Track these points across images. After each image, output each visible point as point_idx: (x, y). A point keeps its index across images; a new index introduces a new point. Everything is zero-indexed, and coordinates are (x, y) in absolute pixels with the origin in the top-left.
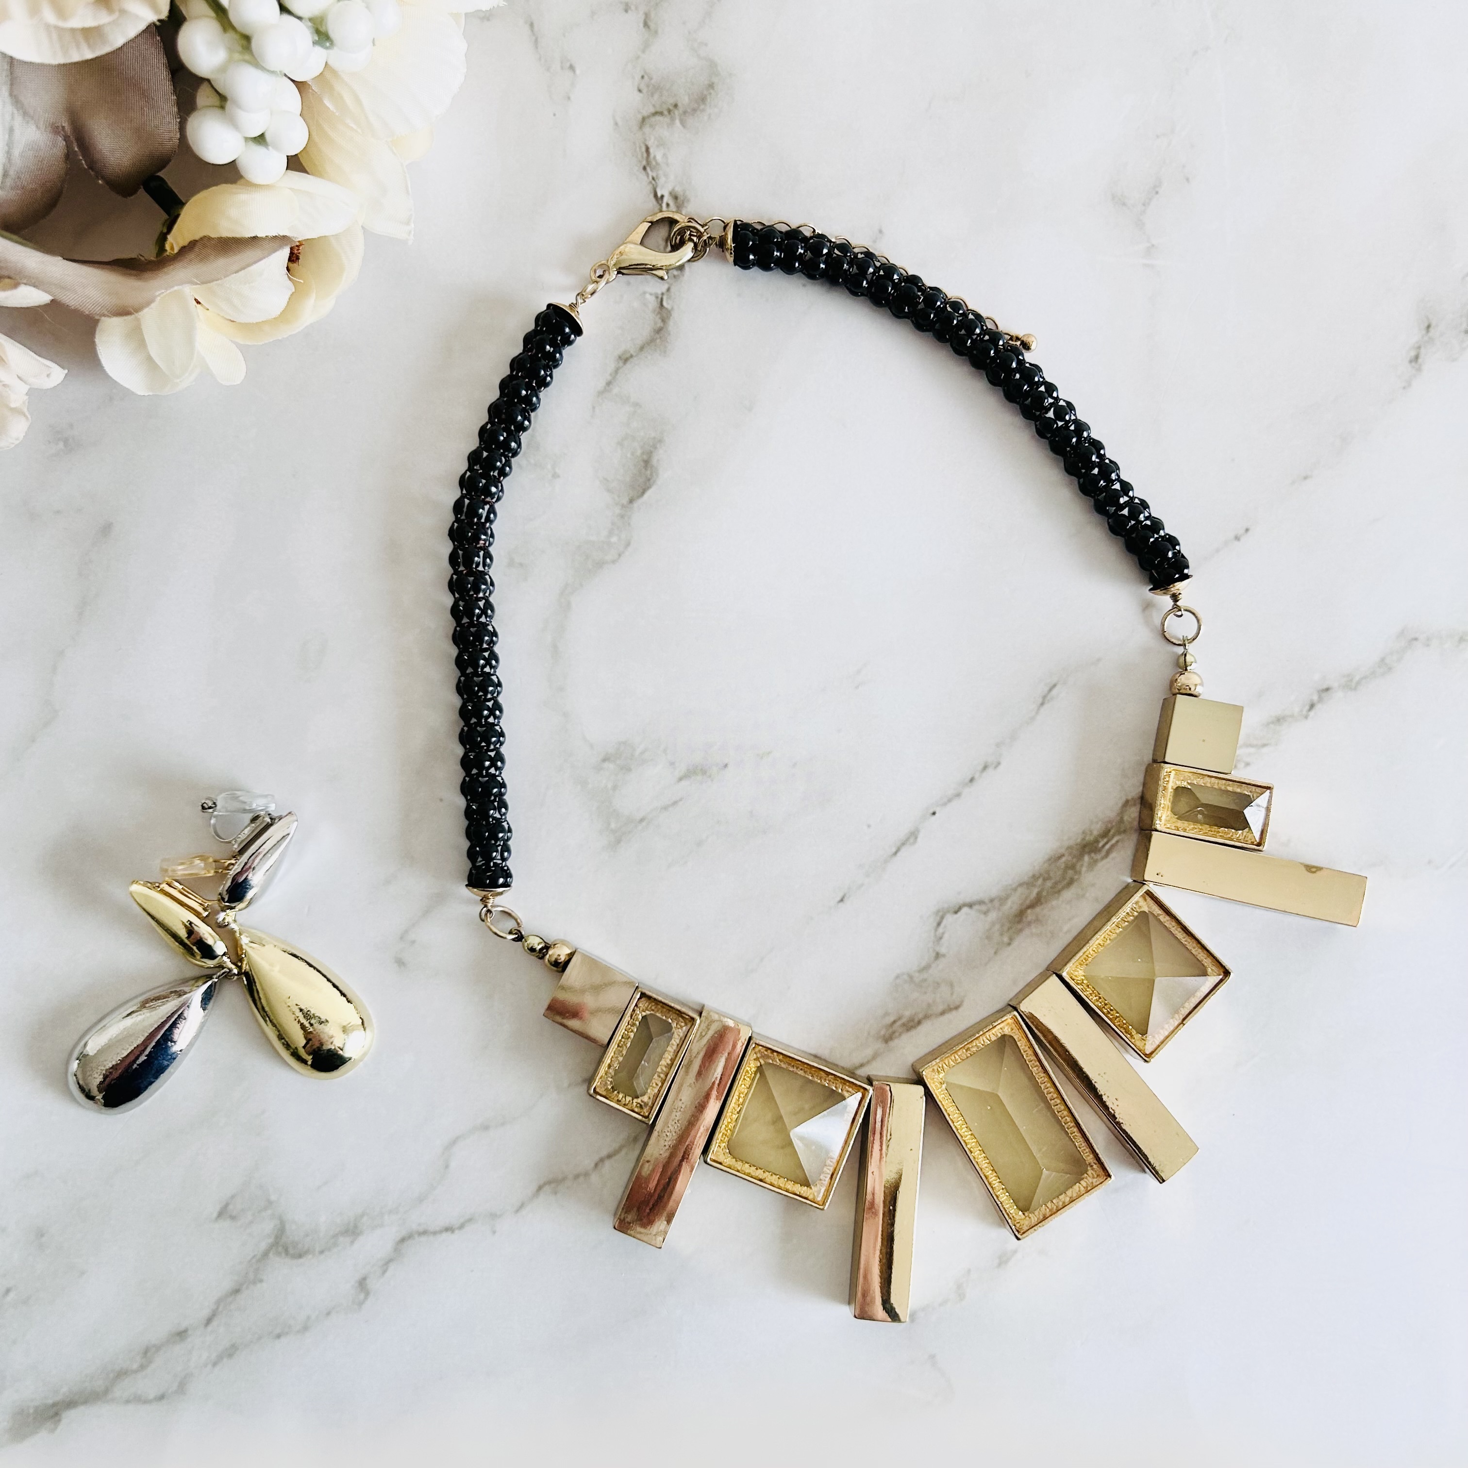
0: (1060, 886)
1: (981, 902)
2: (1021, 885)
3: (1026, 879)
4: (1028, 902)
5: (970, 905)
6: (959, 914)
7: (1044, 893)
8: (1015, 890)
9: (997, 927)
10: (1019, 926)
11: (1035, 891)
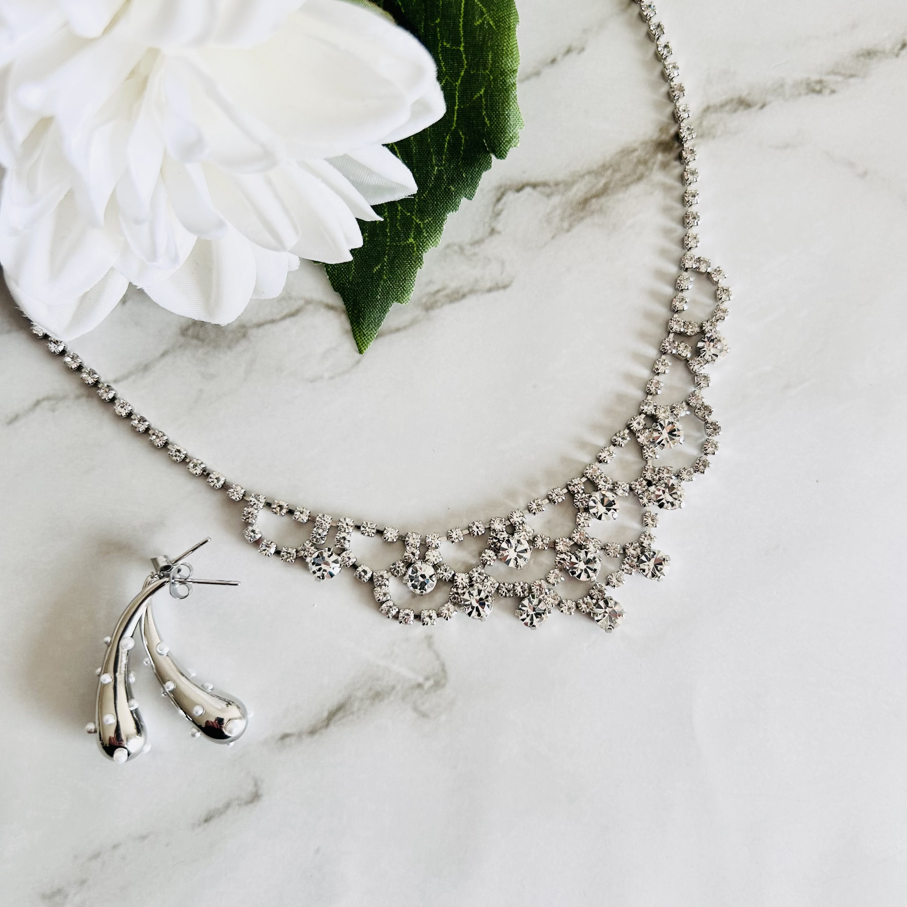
0: (628, 180)
1: (545, 184)
2: (589, 173)
3: (595, 167)
4: (594, 191)
5: (534, 186)
6: (521, 193)
7: (612, 185)
8: (582, 177)
9: (558, 212)
10: (582, 214)
11: (602, 182)
